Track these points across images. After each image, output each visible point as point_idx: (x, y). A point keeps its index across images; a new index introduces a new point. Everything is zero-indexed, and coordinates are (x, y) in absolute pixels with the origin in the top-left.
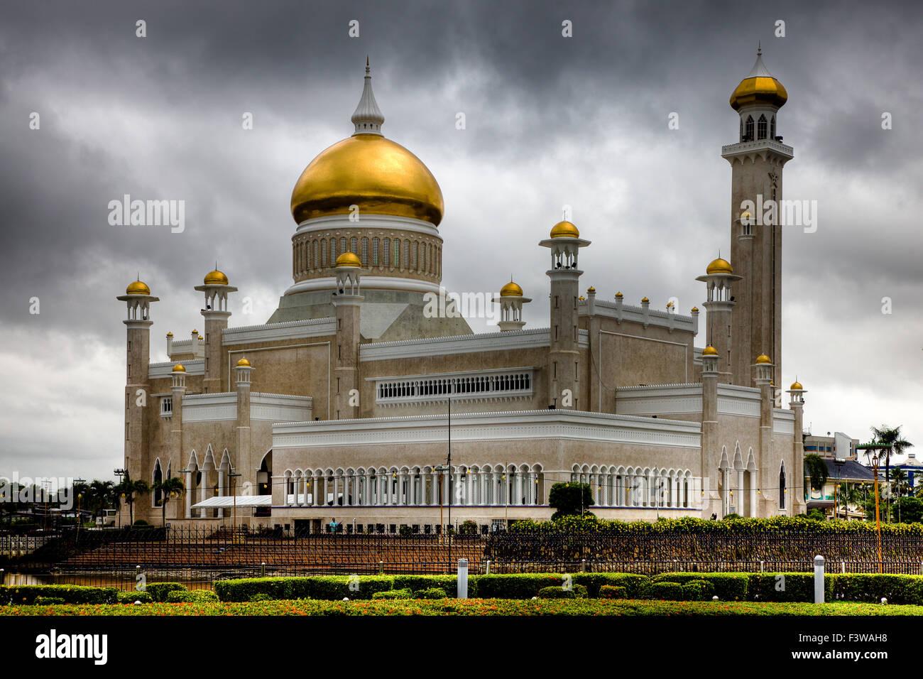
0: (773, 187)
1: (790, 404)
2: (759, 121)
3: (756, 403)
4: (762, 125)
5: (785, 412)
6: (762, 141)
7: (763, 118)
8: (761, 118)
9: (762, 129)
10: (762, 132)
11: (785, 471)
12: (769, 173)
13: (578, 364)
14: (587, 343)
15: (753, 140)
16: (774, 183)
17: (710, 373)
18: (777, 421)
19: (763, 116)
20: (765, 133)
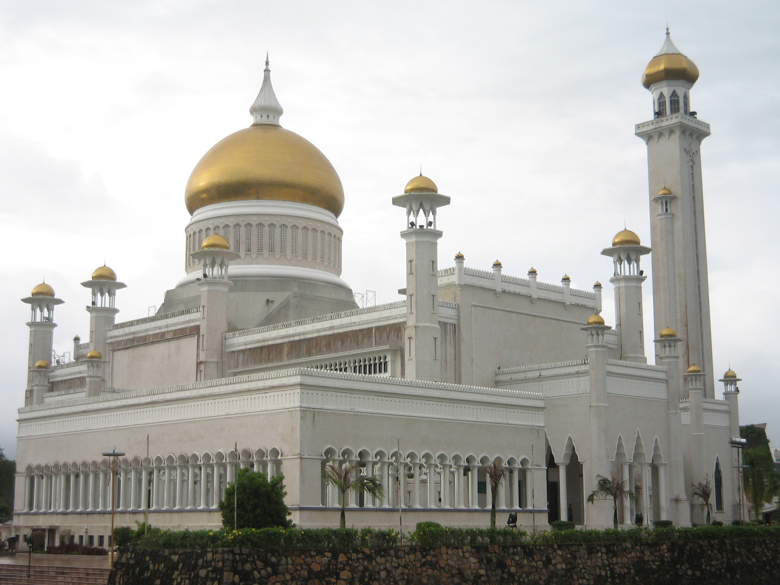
0: (691, 164)
1: (724, 394)
2: (671, 97)
3: (661, 384)
4: (675, 103)
5: (719, 403)
6: (674, 116)
7: (674, 94)
8: (672, 95)
9: (675, 105)
10: (675, 107)
11: (722, 468)
12: (685, 149)
13: (437, 340)
14: (457, 318)
15: (666, 115)
16: (691, 160)
17: (596, 346)
18: (708, 413)
19: (674, 92)
20: (678, 109)
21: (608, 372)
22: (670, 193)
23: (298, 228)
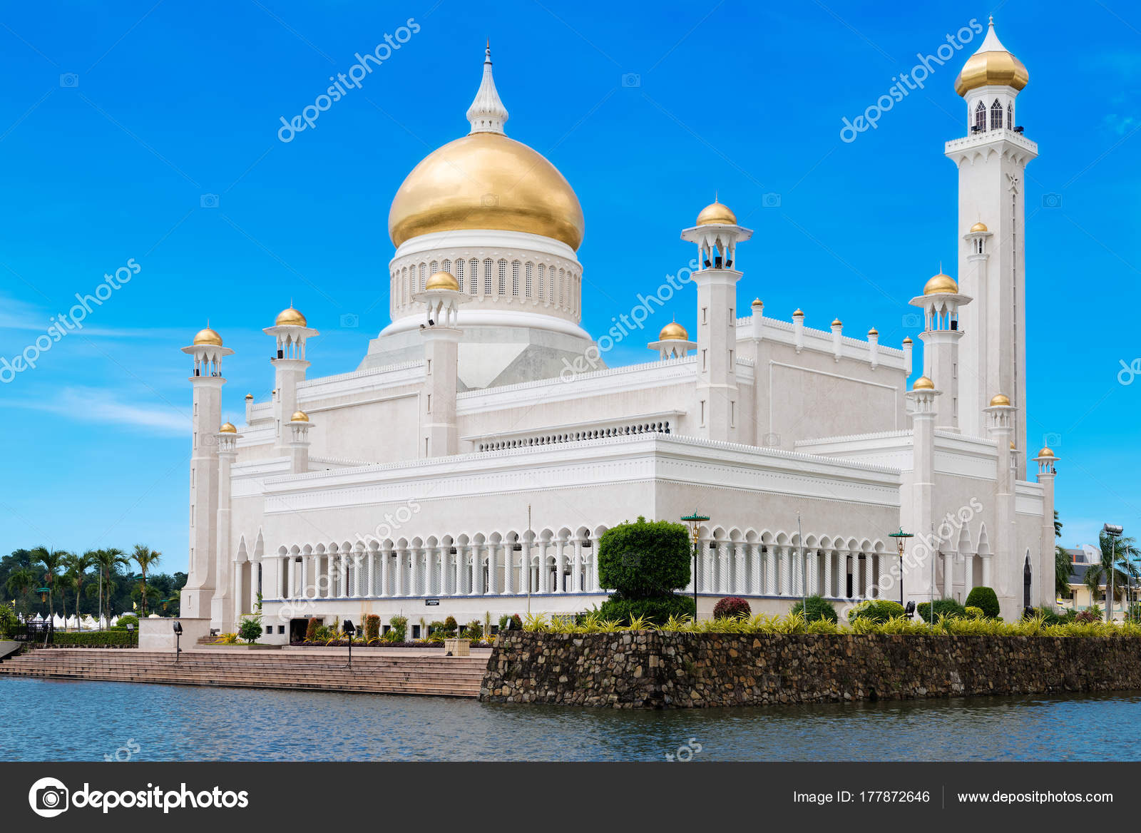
0: (1013, 193)
1: (1038, 476)
2: (992, 108)
3: (990, 462)
4: (997, 114)
5: (1030, 487)
6: (996, 131)
7: (997, 104)
8: (994, 105)
9: (997, 118)
10: (997, 121)
11: (1031, 563)
12: (1007, 175)
13: (734, 404)
14: (753, 378)
15: (985, 131)
16: (1014, 188)
17: (923, 415)
18: (1020, 498)
19: (996, 101)
20: (1001, 123)
21: (935, 446)
22: (985, 229)
23: (545, 266)
